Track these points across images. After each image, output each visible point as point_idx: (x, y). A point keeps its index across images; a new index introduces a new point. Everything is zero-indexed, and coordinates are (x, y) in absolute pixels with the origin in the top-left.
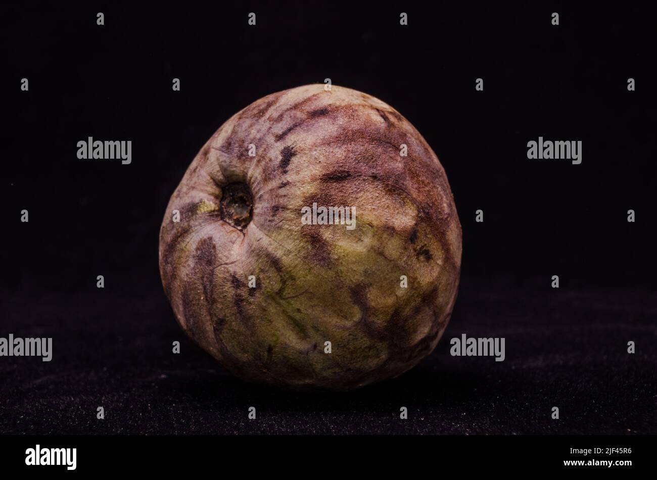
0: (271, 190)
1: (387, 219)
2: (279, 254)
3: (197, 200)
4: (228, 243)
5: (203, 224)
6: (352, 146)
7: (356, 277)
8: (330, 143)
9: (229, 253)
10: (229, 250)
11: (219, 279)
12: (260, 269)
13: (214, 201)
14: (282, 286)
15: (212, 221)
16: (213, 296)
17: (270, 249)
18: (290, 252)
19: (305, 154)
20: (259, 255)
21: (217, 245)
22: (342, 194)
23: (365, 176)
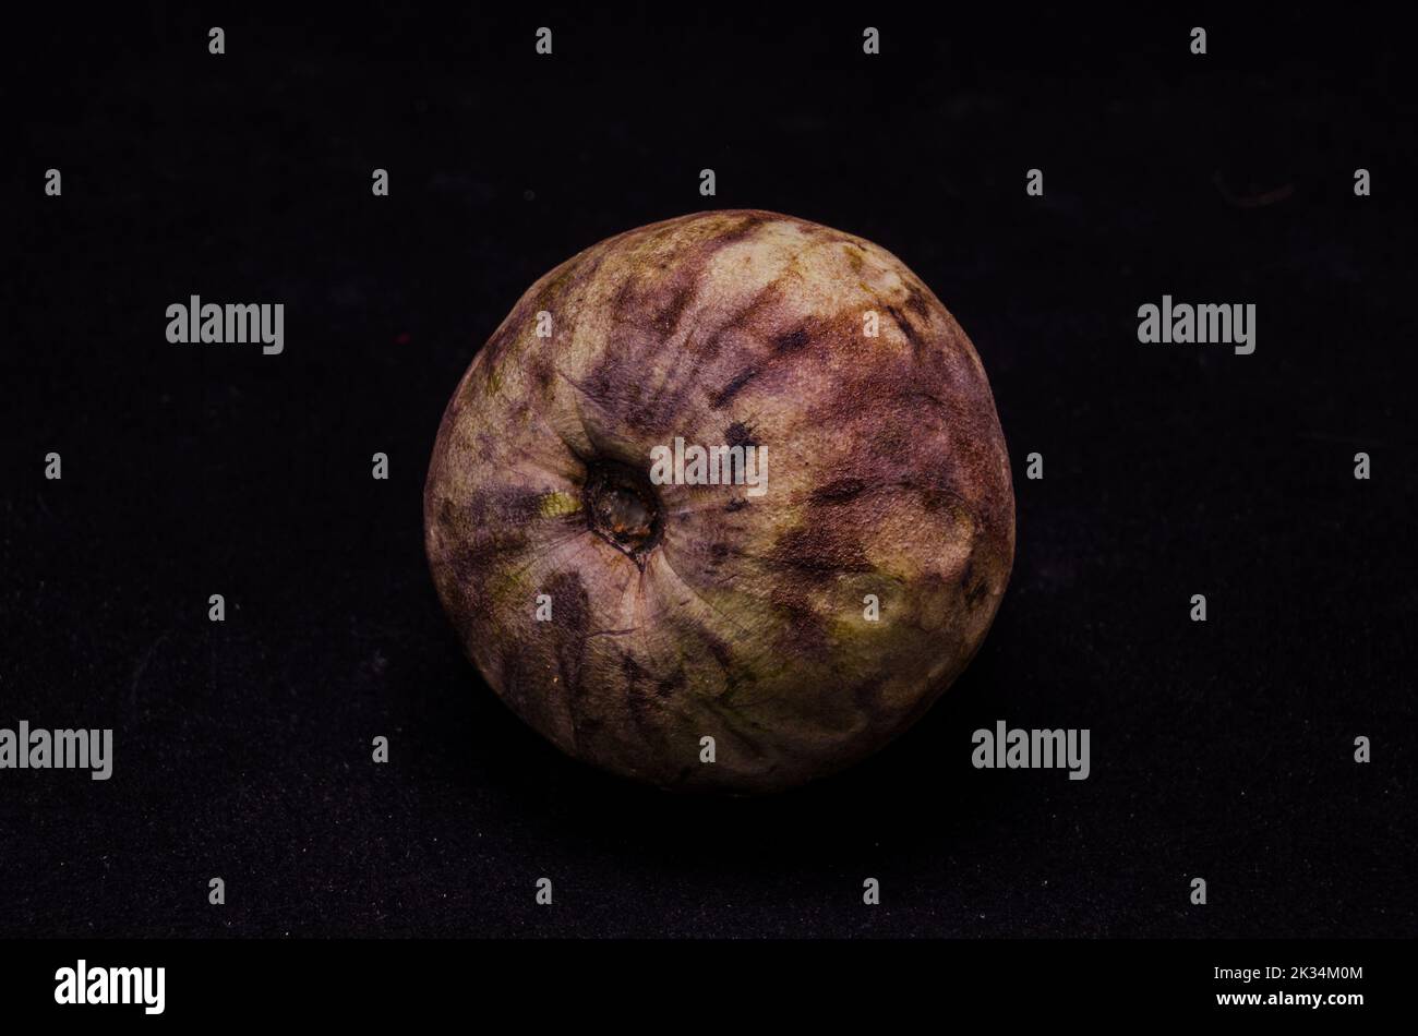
0: (708, 511)
1: (927, 562)
2: (726, 634)
3: (538, 487)
4: (613, 590)
5: (555, 540)
6: (861, 423)
7: (868, 670)
8: (823, 421)
9: (616, 612)
10: (616, 606)
11: (595, 658)
12: (684, 654)
13: (572, 490)
14: (727, 689)
15: (573, 534)
16: (581, 683)
17: (708, 624)
18: (747, 633)
19: (778, 445)
20: (684, 631)
21: (591, 593)
22: (850, 528)
23: (890, 485)
